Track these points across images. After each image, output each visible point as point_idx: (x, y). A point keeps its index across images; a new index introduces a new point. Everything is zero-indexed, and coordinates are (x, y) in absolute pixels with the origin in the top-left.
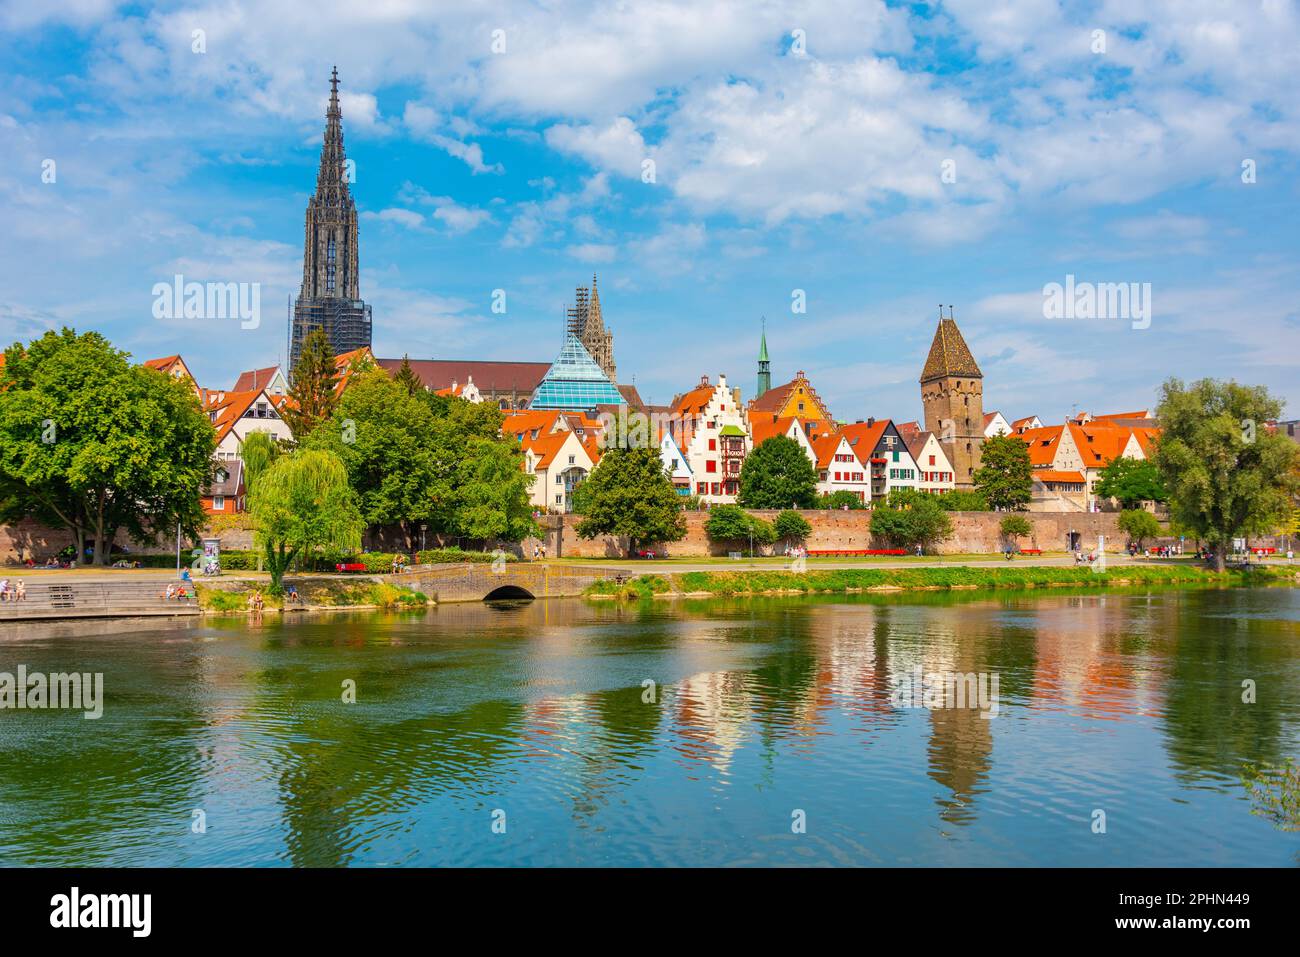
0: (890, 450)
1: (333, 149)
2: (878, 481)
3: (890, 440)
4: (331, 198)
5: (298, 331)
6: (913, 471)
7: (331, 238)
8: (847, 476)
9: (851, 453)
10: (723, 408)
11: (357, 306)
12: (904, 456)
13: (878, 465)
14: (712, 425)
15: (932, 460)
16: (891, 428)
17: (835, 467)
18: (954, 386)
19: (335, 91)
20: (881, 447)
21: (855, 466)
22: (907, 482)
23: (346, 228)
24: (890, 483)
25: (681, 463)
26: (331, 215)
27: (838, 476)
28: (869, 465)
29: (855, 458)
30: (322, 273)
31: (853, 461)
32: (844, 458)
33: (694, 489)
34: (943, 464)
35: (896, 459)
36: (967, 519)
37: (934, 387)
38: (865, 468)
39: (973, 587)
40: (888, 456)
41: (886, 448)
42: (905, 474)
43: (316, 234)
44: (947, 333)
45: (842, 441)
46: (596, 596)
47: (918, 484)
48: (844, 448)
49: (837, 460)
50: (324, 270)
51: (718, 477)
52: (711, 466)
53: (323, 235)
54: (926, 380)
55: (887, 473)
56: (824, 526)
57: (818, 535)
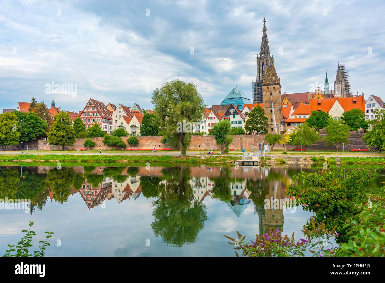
0: (232, 114)
1: (264, 40)
3: (231, 111)
5: (255, 90)
6: (241, 121)
7: (263, 64)
8: (212, 124)
12: (237, 116)
13: (227, 120)
16: (231, 107)
17: (208, 121)
19: (264, 24)
20: (228, 113)
22: (238, 125)
24: (232, 126)
26: (263, 58)
27: (209, 124)
29: (216, 118)
30: (261, 75)
31: (215, 119)
32: (212, 118)
35: (234, 117)
38: (220, 120)
41: (230, 114)
43: (259, 63)
45: (211, 113)
47: (243, 126)
48: (211, 115)
49: (208, 119)
50: (262, 73)
55: (230, 122)
56: (150, 141)
57: (147, 144)
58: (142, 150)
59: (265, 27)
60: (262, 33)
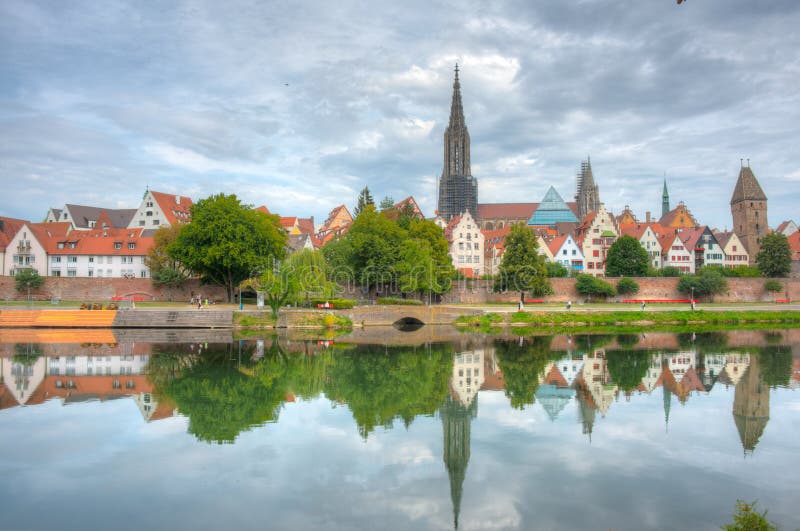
0: (707, 243)
1: (457, 103)
2: (699, 261)
3: (707, 237)
4: (456, 125)
5: (441, 192)
6: (721, 255)
7: (457, 146)
8: (679, 258)
9: (682, 244)
10: (603, 221)
11: (469, 178)
12: (715, 246)
13: (699, 252)
14: (597, 231)
15: (734, 248)
16: (707, 230)
17: (671, 253)
18: (749, 205)
19: (457, 75)
20: (701, 241)
21: (684, 253)
22: (717, 261)
23: (464, 141)
24: (707, 262)
25: (578, 252)
26: (456, 135)
27: (673, 258)
28: (693, 252)
29: (685, 248)
30: (452, 164)
31: (683, 249)
32: (678, 248)
33: (585, 265)
34: (741, 251)
35: (711, 248)
36: (742, 282)
37: (737, 206)
38: (690, 252)
39: (703, 322)
40: (706, 246)
41: (704, 242)
42: (715, 256)
43: (449, 144)
44: (746, 175)
45: (676, 239)
46: (460, 324)
47: (724, 262)
48: (677, 242)
49: (673, 249)
50: (453, 162)
51: (599, 259)
52: (596, 254)
53: (452, 145)
54: (733, 202)
55: (705, 256)
56: (650, 286)
57: (646, 291)
58: (637, 302)
59: (457, 79)
60: (453, 90)
